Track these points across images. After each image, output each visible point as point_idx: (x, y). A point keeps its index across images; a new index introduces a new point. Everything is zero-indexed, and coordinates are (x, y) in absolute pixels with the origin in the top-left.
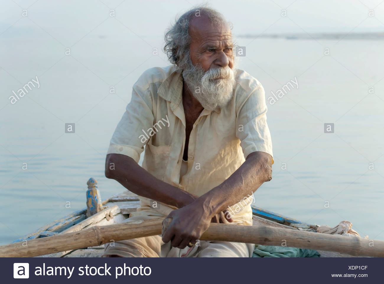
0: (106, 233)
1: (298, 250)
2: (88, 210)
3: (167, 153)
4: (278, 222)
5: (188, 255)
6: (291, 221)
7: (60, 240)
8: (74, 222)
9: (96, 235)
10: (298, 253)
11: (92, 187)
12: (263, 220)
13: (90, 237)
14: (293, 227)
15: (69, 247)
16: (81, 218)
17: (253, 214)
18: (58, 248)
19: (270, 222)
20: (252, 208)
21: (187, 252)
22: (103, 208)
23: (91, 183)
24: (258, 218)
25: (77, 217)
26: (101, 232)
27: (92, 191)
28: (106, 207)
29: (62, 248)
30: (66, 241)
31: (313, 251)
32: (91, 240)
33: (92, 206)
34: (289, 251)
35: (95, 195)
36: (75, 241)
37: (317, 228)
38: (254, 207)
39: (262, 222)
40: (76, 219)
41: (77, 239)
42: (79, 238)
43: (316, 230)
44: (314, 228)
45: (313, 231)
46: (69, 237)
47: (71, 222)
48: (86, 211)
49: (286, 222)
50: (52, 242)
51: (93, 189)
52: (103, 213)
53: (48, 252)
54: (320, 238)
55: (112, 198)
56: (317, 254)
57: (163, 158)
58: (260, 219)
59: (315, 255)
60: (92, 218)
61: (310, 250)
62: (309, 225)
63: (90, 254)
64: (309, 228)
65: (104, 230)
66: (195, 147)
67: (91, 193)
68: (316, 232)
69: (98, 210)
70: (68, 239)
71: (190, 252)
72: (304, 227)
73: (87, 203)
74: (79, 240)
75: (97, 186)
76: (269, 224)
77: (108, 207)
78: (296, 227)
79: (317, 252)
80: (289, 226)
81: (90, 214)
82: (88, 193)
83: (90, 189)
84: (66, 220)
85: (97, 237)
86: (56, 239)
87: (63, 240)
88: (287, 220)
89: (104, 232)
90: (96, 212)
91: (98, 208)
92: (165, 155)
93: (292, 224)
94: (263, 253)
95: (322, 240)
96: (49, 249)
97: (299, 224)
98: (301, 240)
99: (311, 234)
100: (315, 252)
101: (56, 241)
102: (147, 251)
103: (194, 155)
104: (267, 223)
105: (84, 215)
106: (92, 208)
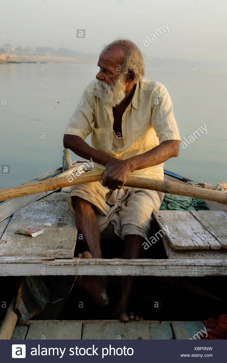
0: (58, 183)
1: (191, 199)
2: (63, 167)
3: (105, 132)
4: (179, 180)
5: (122, 199)
6: (188, 180)
7: (29, 188)
8: (54, 175)
9: (52, 184)
10: (191, 201)
11: (66, 154)
12: (170, 178)
13: (48, 185)
14: (189, 183)
15: (35, 192)
16: (59, 172)
17: (165, 173)
18: (28, 193)
19: (174, 180)
20: (164, 170)
21: (122, 197)
22: (73, 167)
23: (66, 151)
24: (167, 177)
25: (56, 172)
26: (56, 182)
27: (66, 156)
28: (75, 166)
29: (30, 193)
30: (33, 188)
31: (201, 200)
32: (49, 187)
33: (66, 165)
34: (185, 200)
35: (68, 158)
36: (39, 188)
37: (204, 185)
38: (165, 169)
39: (169, 179)
40: (55, 173)
41: (40, 187)
42: (41, 186)
43: (203, 186)
44: (202, 185)
45: (201, 187)
46: (35, 186)
47: (52, 175)
48: (62, 168)
49: (184, 180)
50: (24, 189)
51: (67, 155)
52: (72, 170)
53: (22, 196)
54: (203, 193)
55: (79, 160)
56: (203, 202)
57: (103, 136)
58: (168, 177)
59: (202, 202)
60: (65, 173)
61: (199, 199)
62: (199, 183)
63: (62, 195)
64: (199, 185)
65: (57, 181)
66: (126, 132)
67: (65, 157)
68: (203, 188)
69: (69, 168)
70: (34, 187)
71: (123, 197)
72: (196, 184)
73: (63, 163)
74: (41, 188)
75: (69, 153)
76: (174, 181)
77: (76, 166)
78: (190, 184)
79: (204, 201)
80: (186, 182)
81: (64, 170)
82: (64, 157)
83: (65, 155)
84: (49, 173)
85: (52, 185)
86: (26, 187)
87: (31, 188)
88: (185, 178)
89: (57, 182)
90: (68, 169)
91: (69, 167)
92: (104, 134)
93: (188, 181)
94: (169, 200)
95: (204, 194)
96: (22, 194)
97: (192, 182)
98: (190, 193)
99: (200, 189)
100: (202, 201)
101: (26, 188)
102: (96, 196)
103: (126, 137)
104: (172, 180)
105: (61, 170)
106: (66, 166)
